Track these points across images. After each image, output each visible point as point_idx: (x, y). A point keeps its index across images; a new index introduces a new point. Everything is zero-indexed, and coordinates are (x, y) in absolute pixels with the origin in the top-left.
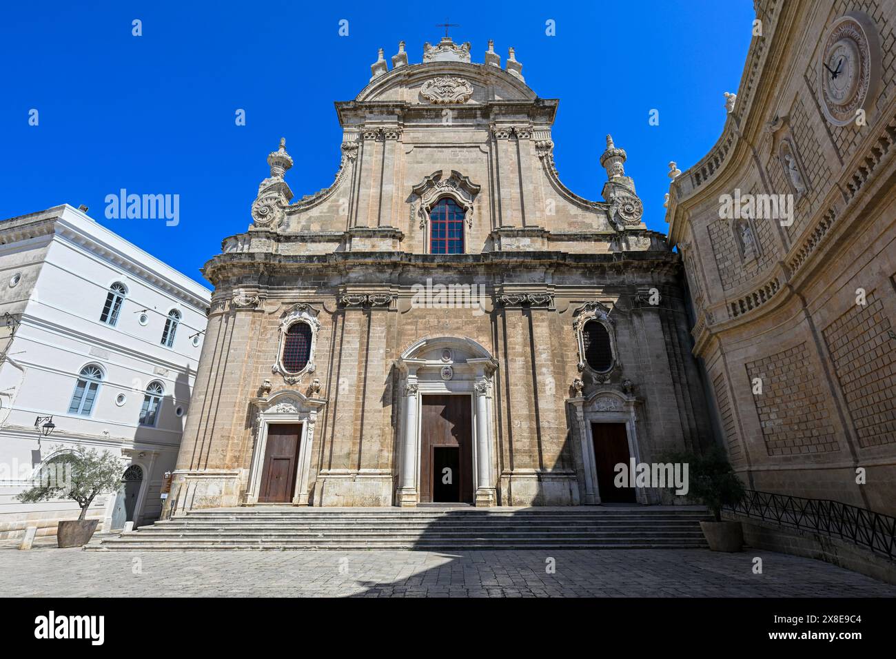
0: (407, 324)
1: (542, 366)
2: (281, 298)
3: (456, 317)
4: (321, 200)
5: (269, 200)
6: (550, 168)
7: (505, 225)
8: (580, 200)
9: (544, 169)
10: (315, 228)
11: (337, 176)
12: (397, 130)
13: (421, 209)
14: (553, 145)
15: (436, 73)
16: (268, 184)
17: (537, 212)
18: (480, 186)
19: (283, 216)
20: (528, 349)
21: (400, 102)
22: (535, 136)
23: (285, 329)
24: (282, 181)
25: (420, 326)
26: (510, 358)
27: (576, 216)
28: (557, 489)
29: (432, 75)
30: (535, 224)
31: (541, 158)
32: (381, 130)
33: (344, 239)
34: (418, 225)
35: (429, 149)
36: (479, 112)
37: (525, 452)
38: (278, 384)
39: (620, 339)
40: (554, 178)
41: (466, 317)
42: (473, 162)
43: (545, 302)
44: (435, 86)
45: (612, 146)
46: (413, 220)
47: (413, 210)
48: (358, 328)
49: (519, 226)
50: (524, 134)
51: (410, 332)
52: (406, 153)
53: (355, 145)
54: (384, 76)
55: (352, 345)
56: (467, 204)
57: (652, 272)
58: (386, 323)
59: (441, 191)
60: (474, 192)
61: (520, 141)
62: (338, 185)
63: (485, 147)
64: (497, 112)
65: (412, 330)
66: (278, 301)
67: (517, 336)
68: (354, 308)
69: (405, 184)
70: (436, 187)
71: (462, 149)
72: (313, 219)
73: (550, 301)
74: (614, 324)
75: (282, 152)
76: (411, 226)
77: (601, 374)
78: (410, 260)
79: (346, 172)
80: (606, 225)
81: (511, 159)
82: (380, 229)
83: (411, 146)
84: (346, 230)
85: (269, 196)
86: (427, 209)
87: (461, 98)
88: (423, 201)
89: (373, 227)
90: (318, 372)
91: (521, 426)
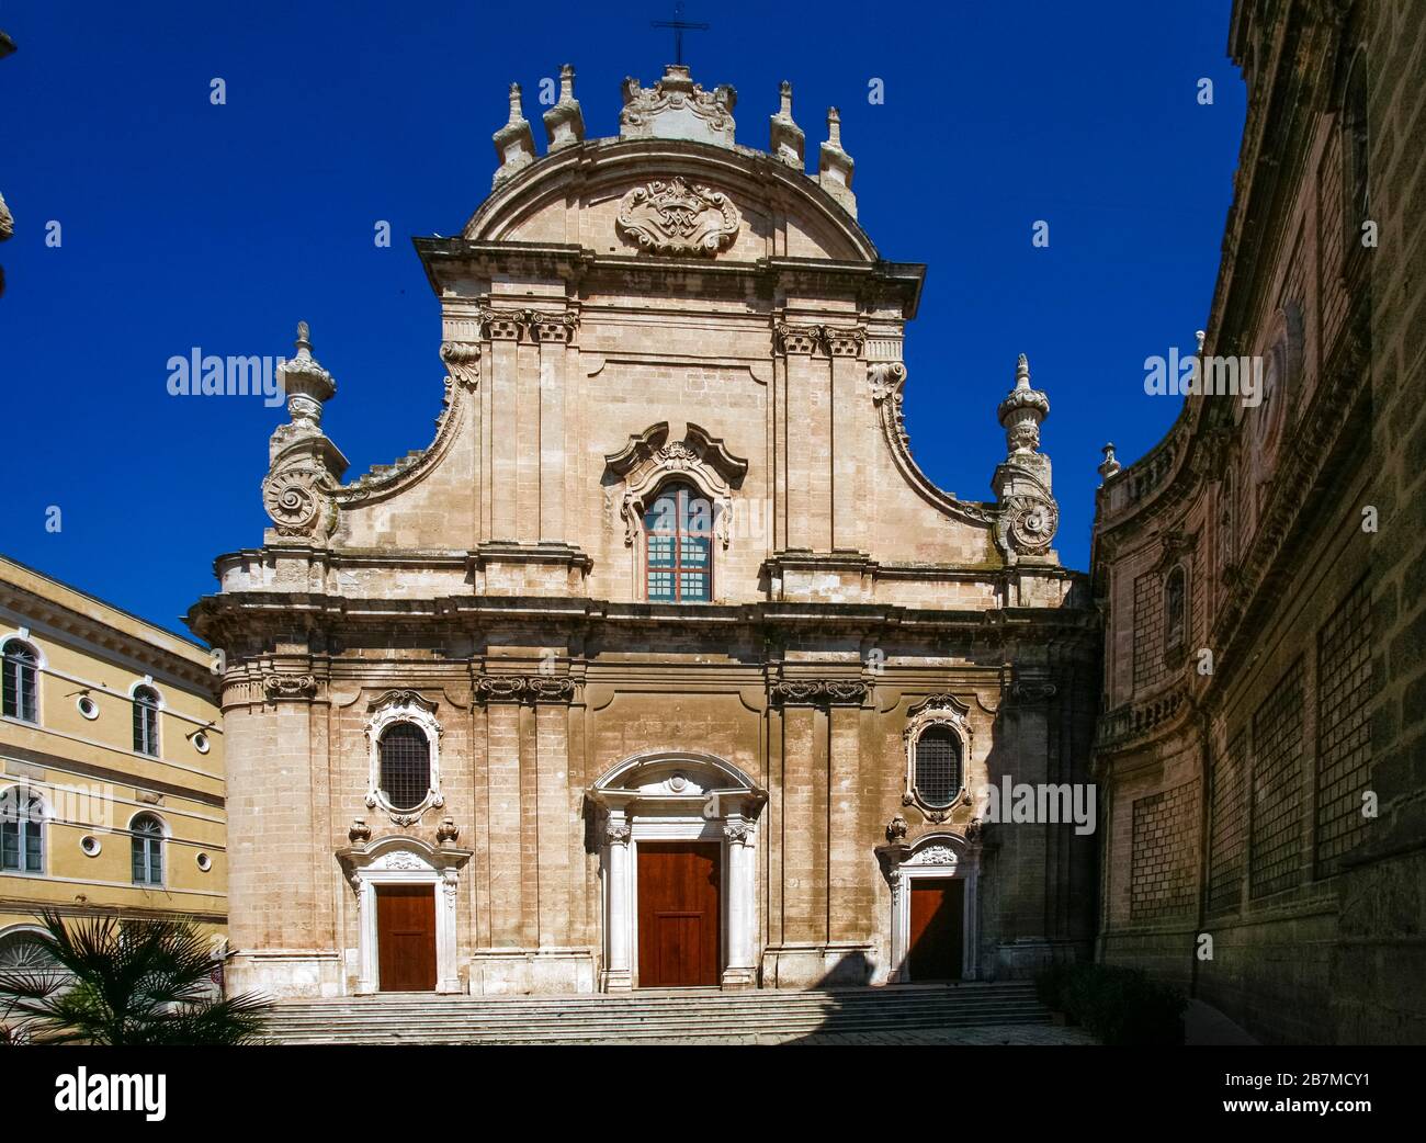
0: (607, 729)
1: (840, 799)
2: (359, 678)
3: (693, 719)
4: (412, 478)
5: (297, 477)
6: (893, 426)
7: (794, 547)
9: (884, 427)
10: (407, 541)
11: (439, 425)
12: (565, 320)
13: (626, 505)
14: (904, 374)
15: (651, 169)
16: (290, 440)
17: (858, 522)
18: (746, 461)
19: (335, 512)
20: (822, 773)
21: (570, 247)
22: (871, 350)
23: (375, 734)
24: (318, 433)
25: (630, 733)
26: (788, 786)
27: (932, 532)
29: (643, 174)
30: (852, 547)
31: (878, 403)
32: (528, 317)
33: (473, 565)
35: (639, 367)
36: (749, 284)
37: (803, 920)
38: (381, 825)
40: (900, 447)
41: (714, 719)
42: (734, 405)
43: (856, 695)
44: (650, 206)
45: (1024, 384)
46: (608, 530)
47: (608, 507)
48: (514, 735)
49: (822, 551)
50: (845, 344)
51: (612, 743)
52: (590, 376)
53: (473, 350)
54: (528, 171)
55: (506, 763)
56: (719, 500)
57: (1051, 644)
58: (567, 728)
59: (666, 468)
60: (734, 475)
61: (835, 360)
62: (444, 446)
63: (763, 370)
64: (792, 286)
65: (616, 739)
66: (355, 685)
67: (802, 750)
68: (505, 700)
69: (591, 450)
70: (655, 457)
71: (710, 372)
72: (398, 520)
73: (866, 692)
76: (606, 541)
77: (937, 810)
78: (605, 614)
79: (458, 416)
80: (988, 553)
81: (815, 403)
82: (541, 549)
83: (603, 358)
84: (472, 545)
85: (294, 466)
86: (636, 505)
87: (711, 242)
88: (629, 490)
89: (527, 542)
90: (449, 808)
91: (800, 887)
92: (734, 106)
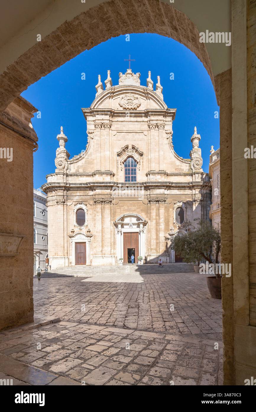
0: (117, 209)
1: (161, 223)
2: (72, 199)
3: (134, 206)
4: (82, 158)
5: (61, 158)
7: (152, 170)
8: (181, 159)
9: (169, 144)
10: (81, 171)
11: (86, 147)
12: (109, 124)
13: (121, 162)
14: (172, 132)
15: (125, 91)
16: (60, 151)
17: (164, 164)
18: (143, 152)
19: (68, 165)
20: (158, 217)
21: (110, 109)
22: (166, 128)
23: (75, 211)
25: (122, 210)
26: (151, 220)
27: (178, 166)
28: (164, 259)
29: (123, 93)
30: (163, 169)
31: (167, 139)
32: (102, 124)
34: (120, 169)
35: (123, 133)
36: (143, 115)
37: (154, 249)
38: (77, 230)
39: (187, 213)
40: (172, 148)
41: (138, 206)
42: (140, 141)
43: (164, 201)
44: (125, 99)
45: (196, 133)
46: (118, 167)
47: (117, 163)
48: (101, 210)
49: (157, 170)
50: (161, 126)
51: (118, 212)
52: (114, 135)
53: (93, 131)
54: (102, 93)
55: (99, 216)
56: (138, 161)
58: (110, 209)
59: (128, 154)
60: (141, 155)
61: (159, 130)
62: (87, 151)
63: (146, 133)
64: (151, 115)
66: (72, 201)
67: (154, 213)
68: (99, 203)
69: (114, 151)
70: (126, 152)
71: (136, 134)
72: (79, 167)
73: (166, 200)
74: (186, 208)
75: (62, 135)
76: (117, 170)
77: (180, 225)
78: (117, 185)
79: (90, 145)
80: (189, 170)
81: (155, 139)
82: (106, 172)
83: (116, 132)
84: (93, 171)
85: (60, 156)
86: (123, 162)
87: (136, 106)
88: (121, 159)
89: (103, 170)
90: (89, 226)
91: (154, 242)
92: (140, 77)
